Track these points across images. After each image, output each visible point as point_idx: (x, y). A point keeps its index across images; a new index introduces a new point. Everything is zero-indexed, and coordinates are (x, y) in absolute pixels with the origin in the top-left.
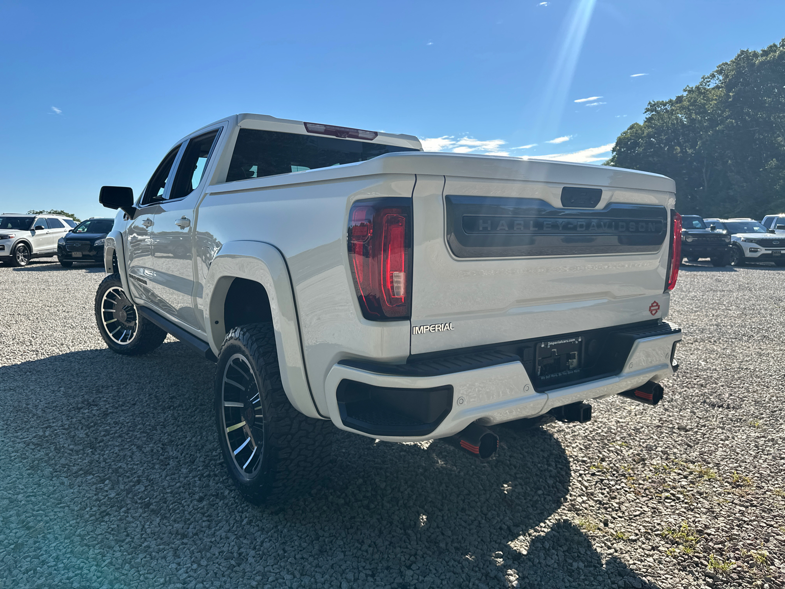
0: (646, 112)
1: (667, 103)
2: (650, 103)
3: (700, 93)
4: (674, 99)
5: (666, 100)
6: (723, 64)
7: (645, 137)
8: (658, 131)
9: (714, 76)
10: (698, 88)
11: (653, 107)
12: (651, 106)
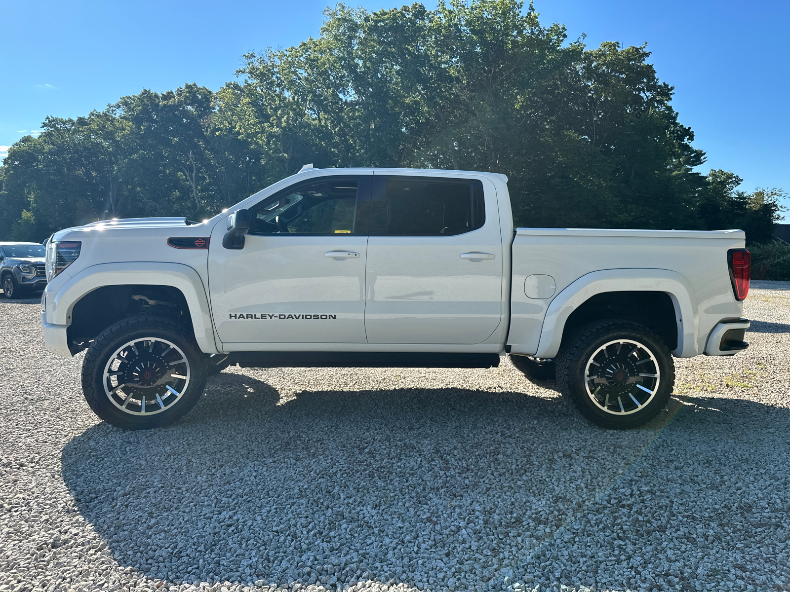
0: (43, 127)
1: (66, 121)
2: (48, 118)
3: (108, 120)
4: (75, 119)
5: (65, 118)
6: (126, 97)
7: (46, 153)
8: (61, 150)
9: (120, 107)
10: (105, 114)
11: (51, 123)
12: (49, 121)
